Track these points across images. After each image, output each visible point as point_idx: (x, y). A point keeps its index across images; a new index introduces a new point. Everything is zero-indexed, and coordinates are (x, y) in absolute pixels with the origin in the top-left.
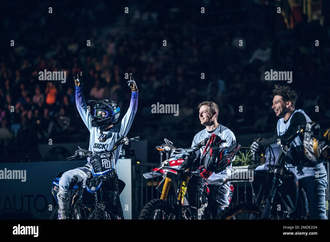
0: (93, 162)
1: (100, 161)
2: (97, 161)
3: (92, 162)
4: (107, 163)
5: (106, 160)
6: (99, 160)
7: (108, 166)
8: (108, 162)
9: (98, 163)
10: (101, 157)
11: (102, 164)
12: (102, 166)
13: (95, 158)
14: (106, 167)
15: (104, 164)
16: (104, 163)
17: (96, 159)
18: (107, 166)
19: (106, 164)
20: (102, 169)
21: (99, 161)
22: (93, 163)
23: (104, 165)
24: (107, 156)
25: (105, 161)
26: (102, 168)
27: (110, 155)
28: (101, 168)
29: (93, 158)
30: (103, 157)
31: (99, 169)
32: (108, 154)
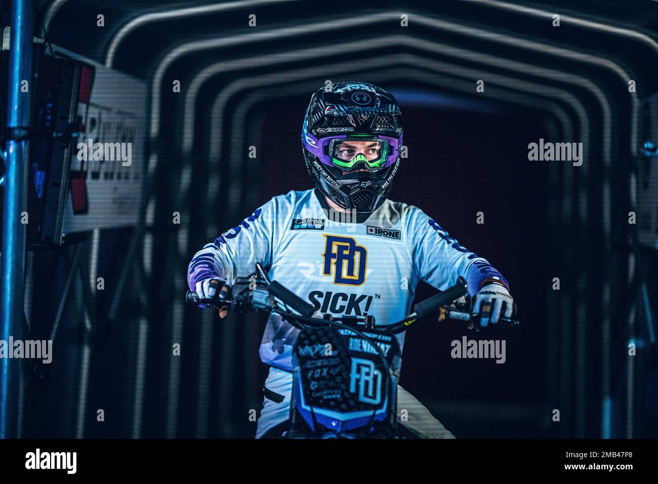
0: (312, 354)
1: (343, 362)
2: (330, 357)
3: (302, 352)
4: (370, 379)
5: (369, 366)
6: (339, 355)
7: (370, 393)
8: (375, 377)
9: (335, 366)
10: (351, 348)
11: (349, 379)
12: (348, 386)
13: (324, 339)
14: (362, 398)
15: (358, 381)
16: (358, 376)
18: (366, 395)
19: (367, 383)
20: (345, 400)
21: (337, 359)
22: (308, 357)
23: (358, 387)
24: (378, 349)
25: (364, 370)
26: (346, 394)
27: (388, 347)
28: (342, 395)
29: (313, 337)
30: (361, 347)
31: (334, 394)
32: (382, 341)
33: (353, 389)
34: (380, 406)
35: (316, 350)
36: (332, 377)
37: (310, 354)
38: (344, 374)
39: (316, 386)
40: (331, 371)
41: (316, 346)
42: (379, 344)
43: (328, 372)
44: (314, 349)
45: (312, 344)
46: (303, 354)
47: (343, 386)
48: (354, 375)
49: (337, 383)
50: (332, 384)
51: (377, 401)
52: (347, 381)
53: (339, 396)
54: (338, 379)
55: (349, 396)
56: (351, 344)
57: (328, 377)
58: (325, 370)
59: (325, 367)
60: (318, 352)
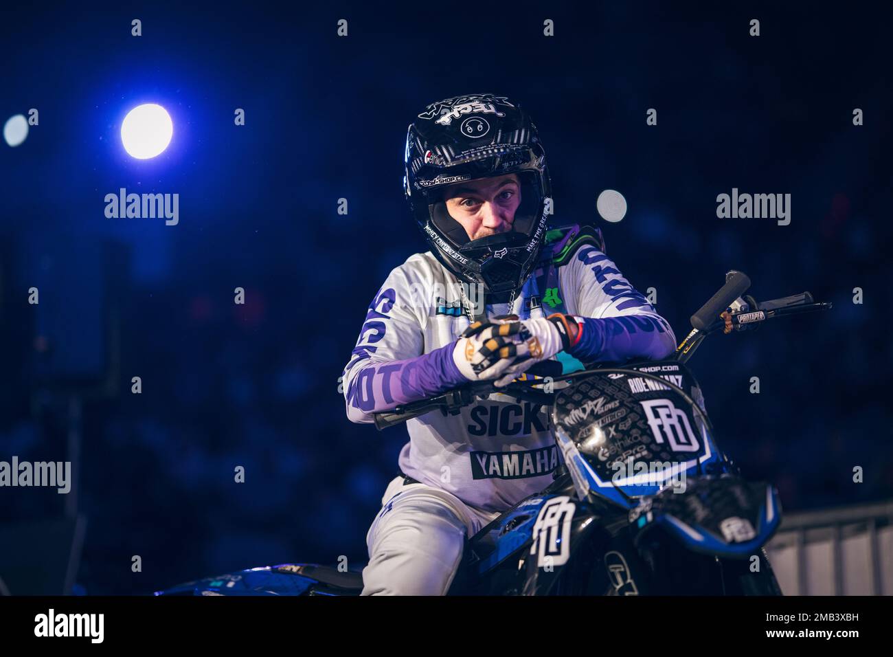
0: (585, 417)
1: (632, 410)
2: (611, 411)
3: (568, 420)
4: (675, 421)
5: (666, 407)
6: (622, 404)
7: (683, 439)
9: (624, 419)
10: (634, 391)
11: (649, 427)
12: (652, 436)
13: (592, 394)
14: (675, 447)
15: (661, 427)
16: (658, 422)
17: (601, 401)
18: (678, 442)
19: (673, 427)
21: (623, 409)
22: (582, 424)
23: (664, 434)
24: (668, 383)
25: (662, 412)
26: (653, 447)
27: (680, 378)
28: (648, 449)
29: (577, 397)
30: (647, 387)
31: (637, 452)
32: (669, 373)
33: (659, 439)
34: (702, 451)
35: (588, 411)
36: (626, 433)
37: (582, 419)
38: (640, 424)
39: (607, 455)
40: (621, 427)
41: (586, 406)
42: (666, 377)
43: (616, 430)
44: (584, 411)
45: (578, 405)
46: (572, 422)
47: (645, 439)
48: (653, 422)
49: (636, 438)
50: (628, 442)
51: (695, 447)
52: (647, 431)
53: (645, 453)
54: (635, 432)
55: (659, 449)
56: (632, 387)
57: (620, 436)
58: (612, 430)
59: (610, 425)
60: (592, 411)
